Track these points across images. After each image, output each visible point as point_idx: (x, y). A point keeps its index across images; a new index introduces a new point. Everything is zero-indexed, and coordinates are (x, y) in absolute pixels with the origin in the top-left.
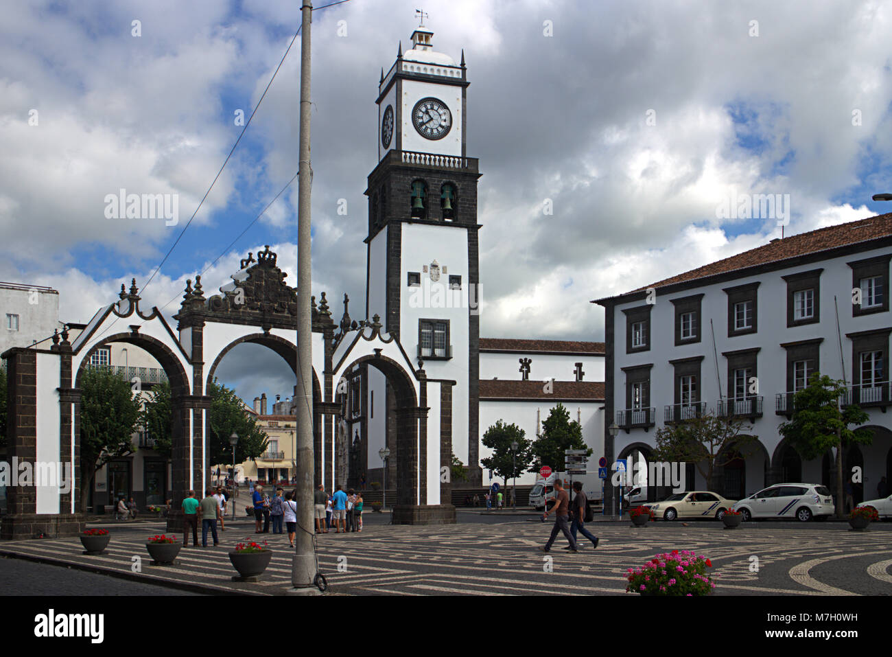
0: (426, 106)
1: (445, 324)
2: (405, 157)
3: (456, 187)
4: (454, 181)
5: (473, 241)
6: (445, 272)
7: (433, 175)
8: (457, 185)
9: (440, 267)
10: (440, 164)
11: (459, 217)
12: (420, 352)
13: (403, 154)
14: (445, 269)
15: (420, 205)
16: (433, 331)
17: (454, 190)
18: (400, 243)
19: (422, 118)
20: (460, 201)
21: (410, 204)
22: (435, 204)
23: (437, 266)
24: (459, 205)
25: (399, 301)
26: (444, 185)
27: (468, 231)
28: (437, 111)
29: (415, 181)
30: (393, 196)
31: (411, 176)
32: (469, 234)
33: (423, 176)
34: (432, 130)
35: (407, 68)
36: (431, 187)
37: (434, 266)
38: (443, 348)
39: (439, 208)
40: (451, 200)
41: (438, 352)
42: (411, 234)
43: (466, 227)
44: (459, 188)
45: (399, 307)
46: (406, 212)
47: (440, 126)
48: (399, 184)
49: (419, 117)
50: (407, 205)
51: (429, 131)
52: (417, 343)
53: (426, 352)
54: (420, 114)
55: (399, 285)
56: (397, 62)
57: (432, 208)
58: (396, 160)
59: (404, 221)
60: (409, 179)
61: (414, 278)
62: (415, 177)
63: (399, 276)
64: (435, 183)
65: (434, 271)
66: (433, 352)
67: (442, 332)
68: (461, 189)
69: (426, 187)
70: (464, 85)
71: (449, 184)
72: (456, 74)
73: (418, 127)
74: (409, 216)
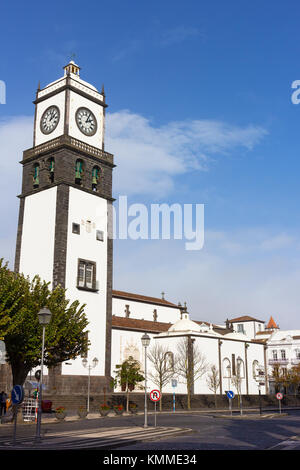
0: (83, 112)
1: (92, 264)
2: (73, 142)
3: (101, 170)
4: (100, 166)
7: (89, 159)
9: (92, 223)
10: (92, 152)
11: (102, 191)
12: (78, 283)
13: (72, 139)
14: (94, 225)
15: (79, 176)
16: (86, 269)
17: (99, 172)
24: (101, 183)
25: (66, 243)
26: (94, 167)
27: (107, 202)
28: (89, 117)
33: (82, 157)
35: (73, 83)
36: (87, 166)
37: (88, 222)
38: (91, 283)
39: (90, 181)
40: (97, 178)
41: (89, 285)
43: (106, 199)
45: (66, 248)
46: (72, 180)
47: (91, 128)
48: (68, 159)
49: (79, 118)
50: (72, 175)
51: (84, 129)
52: (77, 276)
53: (82, 284)
55: (67, 230)
56: (67, 78)
57: (87, 181)
58: (67, 141)
59: (71, 186)
60: (75, 157)
61: (76, 228)
62: (78, 157)
63: (67, 224)
64: (89, 164)
65: (88, 226)
66: (86, 285)
67: (90, 270)
68: (104, 172)
69: (83, 165)
70: (104, 106)
71: (96, 167)
72: (100, 98)
73: (79, 124)
74: (73, 182)
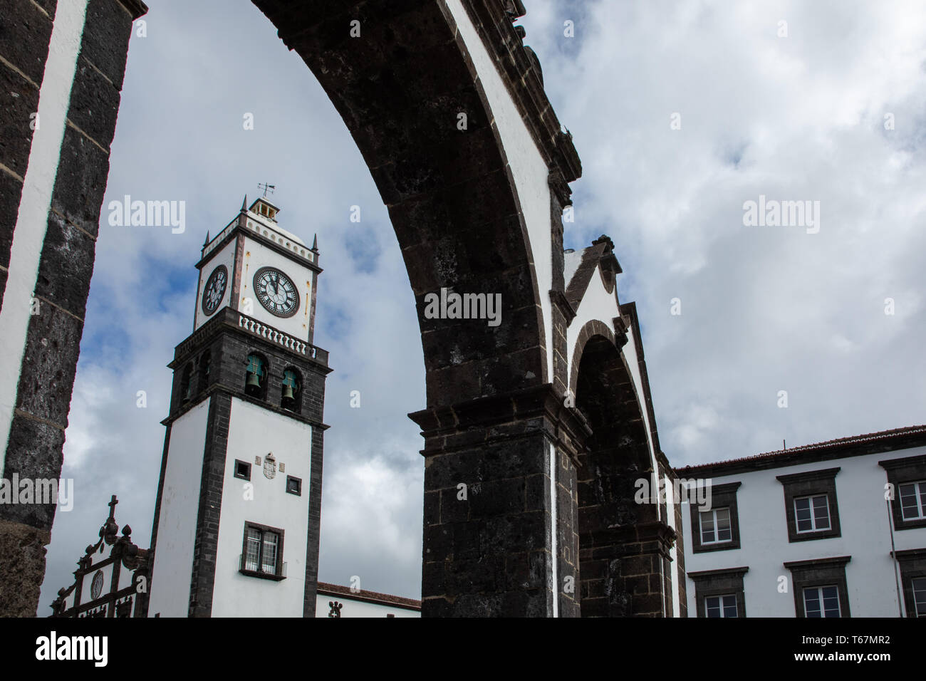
0: (270, 276)
1: (278, 535)
2: (243, 322)
3: (302, 376)
4: (300, 369)
5: (318, 443)
6: (282, 470)
7: (276, 354)
8: (303, 373)
9: (277, 462)
10: (284, 343)
11: (302, 410)
12: (243, 564)
13: (241, 318)
14: (282, 466)
15: (255, 382)
16: (262, 542)
17: (298, 379)
18: (227, 421)
19: (265, 287)
20: (304, 392)
21: (244, 378)
22: (276, 388)
23: (273, 461)
24: (304, 397)
25: (221, 493)
26: (287, 369)
27: (313, 429)
28: (283, 286)
29: (252, 354)
30: (224, 362)
31: (250, 346)
32: (313, 433)
33: (263, 350)
34: (276, 304)
35: (252, 226)
36: (272, 367)
37: (270, 460)
38: (273, 565)
39: (280, 393)
40: (294, 389)
41: (267, 569)
42: (243, 414)
43: (311, 424)
44: (305, 377)
45: (220, 501)
46: (240, 387)
47: (286, 303)
48: (231, 349)
49: (261, 285)
50: (241, 378)
51: (272, 304)
52: (241, 553)
53: (252, 566)
54: (264, 283)
55: (222, 473)
56: (239, 216)
57: (271, 391)
58: (230, 320)
59: (234, 396)
60: (247, 348)
61: (243, 470)
62: (254, 349)
63: (223, 461)
64: (277, 363)
65: (269, 466)
66: (260, 568)
67: (273, 544)
68: (307, 379)
69: (265, 364)
70: (316, 270)
71: (292, 370)
72: (308, 256)
73: (260, 295)
74: (242, 391)
